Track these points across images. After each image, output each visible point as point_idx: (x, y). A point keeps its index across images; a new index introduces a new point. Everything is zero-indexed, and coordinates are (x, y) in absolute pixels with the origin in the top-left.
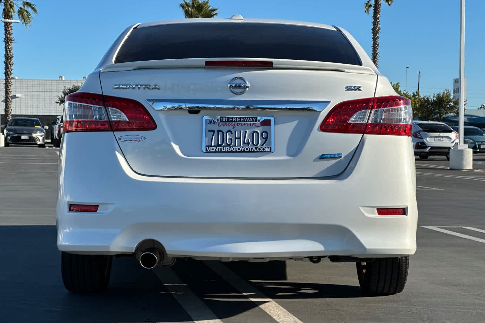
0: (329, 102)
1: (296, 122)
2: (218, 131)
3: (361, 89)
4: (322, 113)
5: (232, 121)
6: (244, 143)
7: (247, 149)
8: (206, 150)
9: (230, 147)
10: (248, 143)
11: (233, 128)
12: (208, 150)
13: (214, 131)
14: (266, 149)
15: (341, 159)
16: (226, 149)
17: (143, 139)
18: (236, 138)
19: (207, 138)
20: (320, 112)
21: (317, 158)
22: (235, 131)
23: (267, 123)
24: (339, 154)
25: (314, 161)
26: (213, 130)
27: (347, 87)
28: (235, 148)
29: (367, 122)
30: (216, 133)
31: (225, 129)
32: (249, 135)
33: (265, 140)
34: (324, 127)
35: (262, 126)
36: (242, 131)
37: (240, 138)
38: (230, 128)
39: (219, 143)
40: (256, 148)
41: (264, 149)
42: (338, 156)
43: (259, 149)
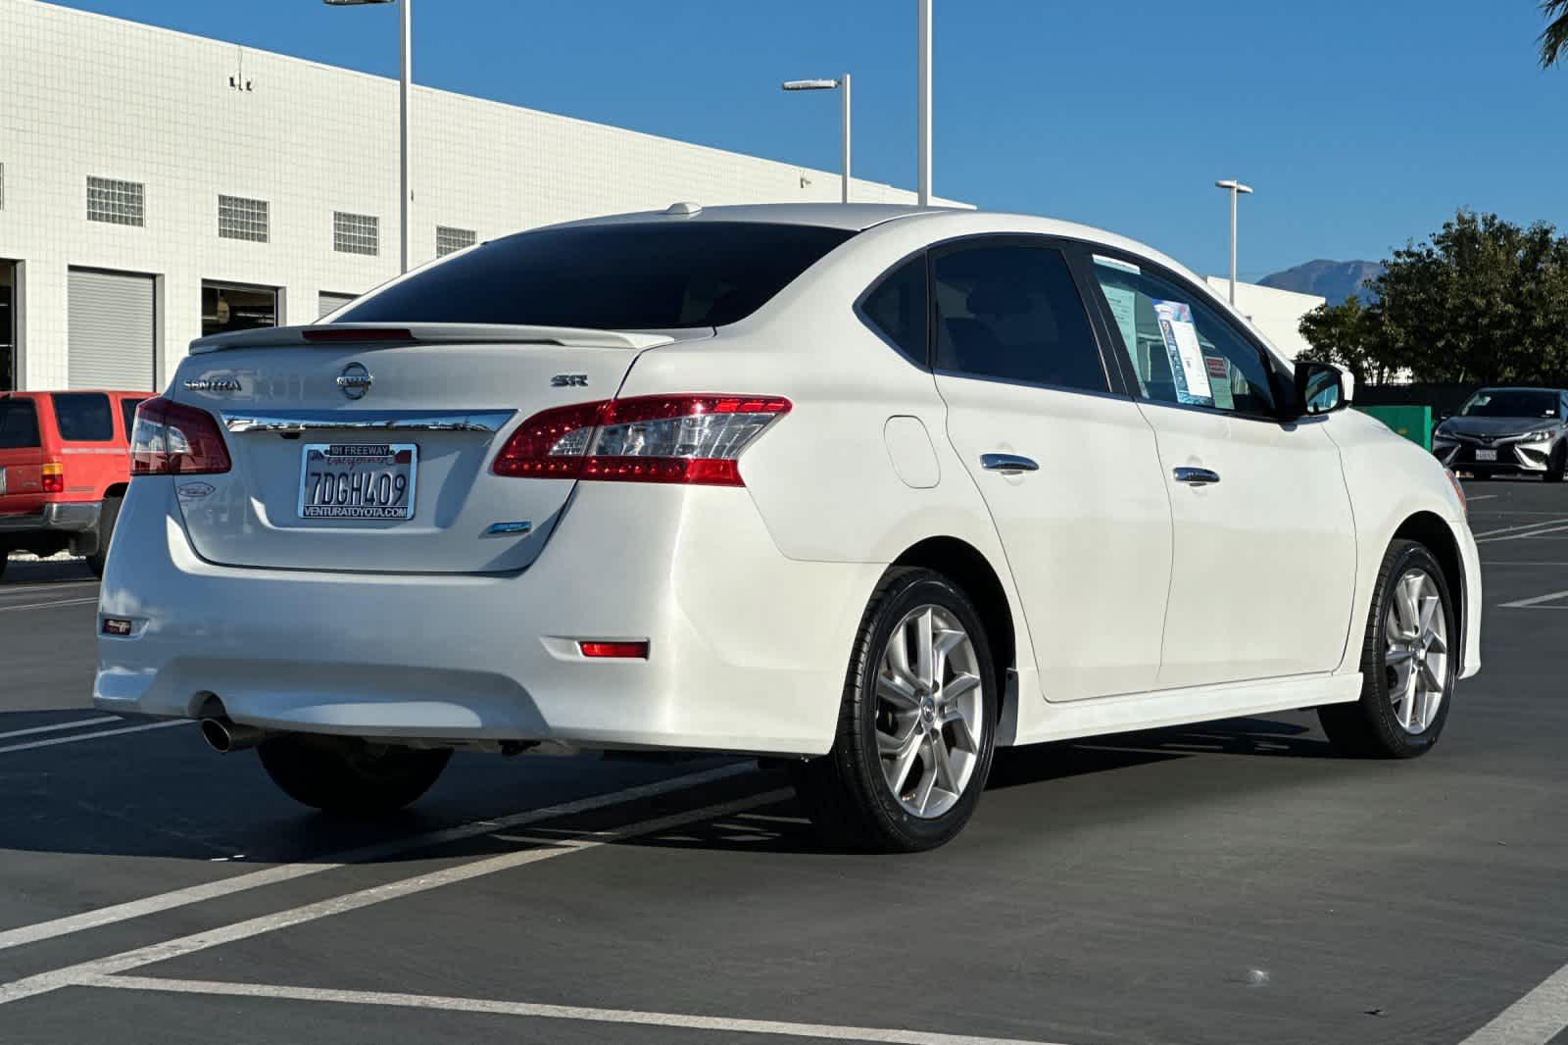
0: (514, 412)
1: (457, 454)
2: (326, 475)
3: (586, 381)
4: (498, 435)
5: (349, 453)
6: (366, 500)
7: (369, 512)
8: (305, 514)
9: (342, 508)
10: (372, 500)
11: (351, 469)
12: (307, 514)
13: (319, 475)
14: (400, 512)
15: (529, 536)
16: (335, 511)
17: (211, 489)
18: (353, 489)
19: (308, 491)
20: (495, 433)
21: (485, 531)
22: (354, 475)
23: (404, 457)
24: (523, 524)
25: (482, 536)
26: (318, 472)
27: (554, 379)
28: (349, 509)
29: (586, 454)
30: (323, 478)
31: (336, 470)
32: (375, 481)
33: (399, 493)
34: (502, 467)
35: (398, 465)
36: (364, 475)
37: (359, 489)
38: (345, 468)
39: (326, 499)
40: (384, 509)
41: (395, 512)
42: (523, 528)
43: (389, 512)
